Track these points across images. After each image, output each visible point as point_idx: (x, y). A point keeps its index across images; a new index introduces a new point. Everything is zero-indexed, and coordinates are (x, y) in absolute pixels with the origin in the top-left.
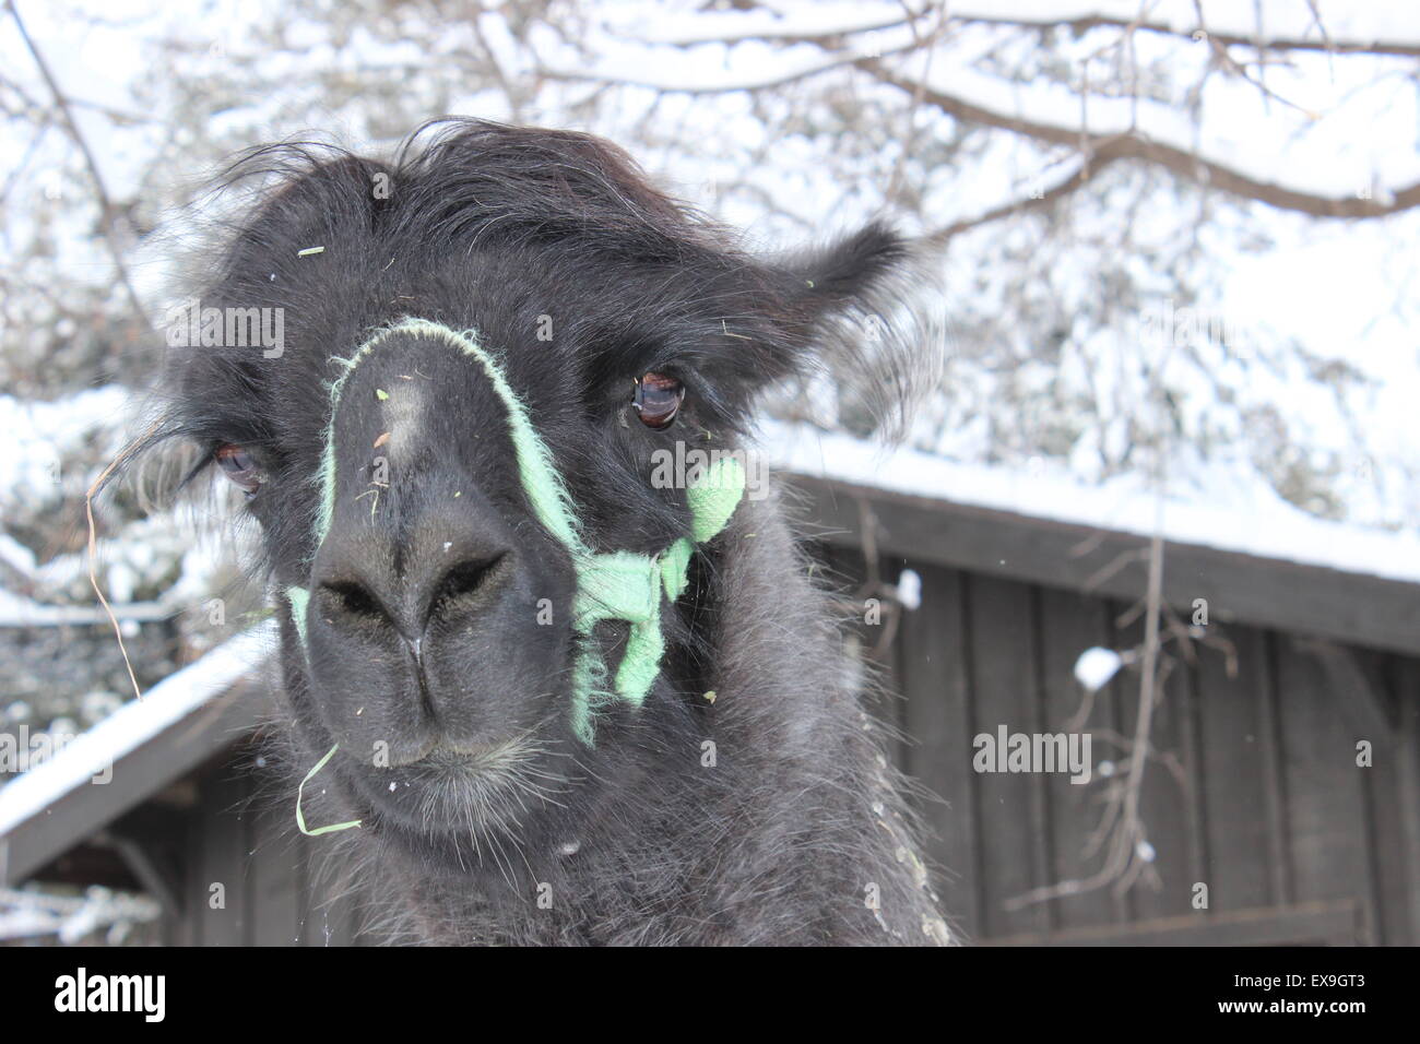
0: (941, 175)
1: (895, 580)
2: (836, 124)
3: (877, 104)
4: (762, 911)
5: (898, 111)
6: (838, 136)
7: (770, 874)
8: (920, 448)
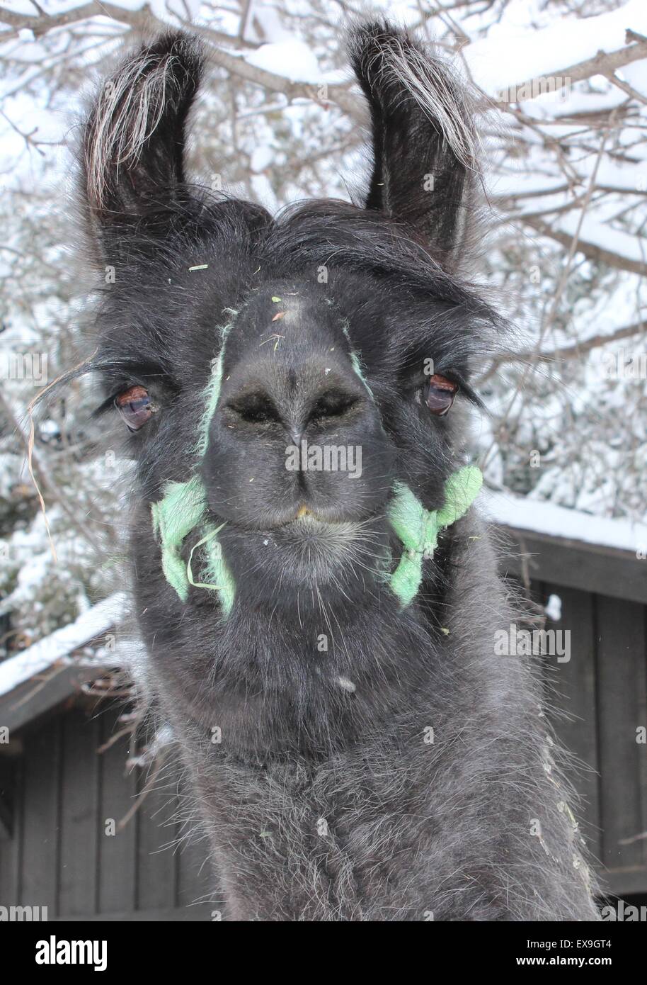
0: (583, 303)
1: (545, 602)
2: (506, 265)
3: (538, 249)
4: (461, 824)
5: (552, 256)
6: (507, 273)
7: (470, 797)
8: (562, 504)
